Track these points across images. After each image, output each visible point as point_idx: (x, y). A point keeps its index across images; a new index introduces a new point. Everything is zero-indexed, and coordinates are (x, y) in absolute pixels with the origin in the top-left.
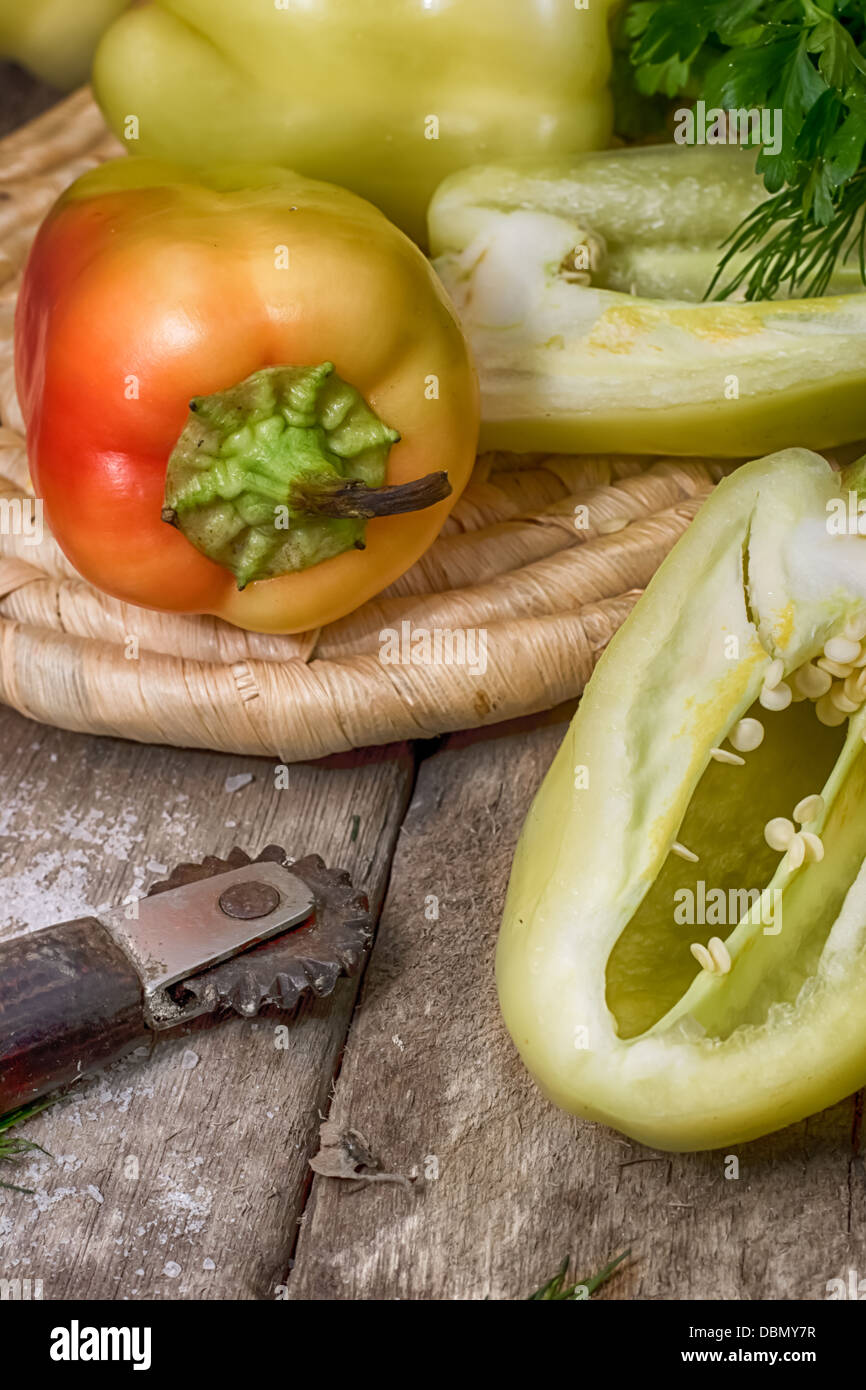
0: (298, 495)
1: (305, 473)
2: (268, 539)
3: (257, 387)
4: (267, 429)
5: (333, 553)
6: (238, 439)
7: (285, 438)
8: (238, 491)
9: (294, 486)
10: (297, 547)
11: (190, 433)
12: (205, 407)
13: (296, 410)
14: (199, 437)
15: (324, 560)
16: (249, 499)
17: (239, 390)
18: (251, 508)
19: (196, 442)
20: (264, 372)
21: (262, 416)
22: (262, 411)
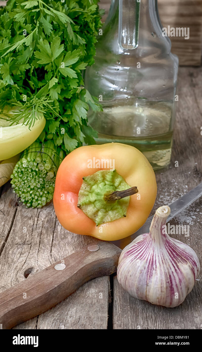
0: (106, 197)
1: (107, 192)
2: (102, 213)
3: (98, 175)
4: (101, 185)
5: (119, 218)
6: (94, 187)
7: (105, 187)
8: (94, 200)
9: (105, 195)
10: (110, 216)
11: (83, 186)
12: (86, 179)
13: (108, 181)
14: (85, 187)
15: (116, 220)
16: (97, 202)
17: (94, 175)
18: (97, 204)
19: (84, 188)
20: (100, 171)
21: (100, 182)
22: (100, 180)
